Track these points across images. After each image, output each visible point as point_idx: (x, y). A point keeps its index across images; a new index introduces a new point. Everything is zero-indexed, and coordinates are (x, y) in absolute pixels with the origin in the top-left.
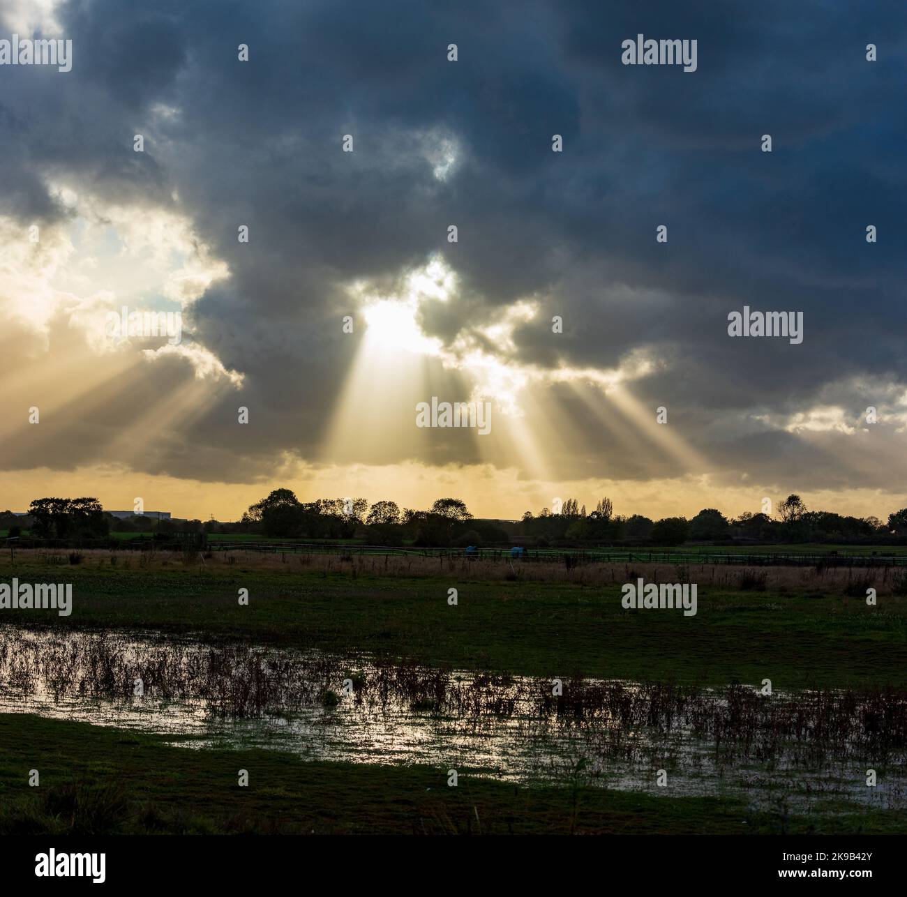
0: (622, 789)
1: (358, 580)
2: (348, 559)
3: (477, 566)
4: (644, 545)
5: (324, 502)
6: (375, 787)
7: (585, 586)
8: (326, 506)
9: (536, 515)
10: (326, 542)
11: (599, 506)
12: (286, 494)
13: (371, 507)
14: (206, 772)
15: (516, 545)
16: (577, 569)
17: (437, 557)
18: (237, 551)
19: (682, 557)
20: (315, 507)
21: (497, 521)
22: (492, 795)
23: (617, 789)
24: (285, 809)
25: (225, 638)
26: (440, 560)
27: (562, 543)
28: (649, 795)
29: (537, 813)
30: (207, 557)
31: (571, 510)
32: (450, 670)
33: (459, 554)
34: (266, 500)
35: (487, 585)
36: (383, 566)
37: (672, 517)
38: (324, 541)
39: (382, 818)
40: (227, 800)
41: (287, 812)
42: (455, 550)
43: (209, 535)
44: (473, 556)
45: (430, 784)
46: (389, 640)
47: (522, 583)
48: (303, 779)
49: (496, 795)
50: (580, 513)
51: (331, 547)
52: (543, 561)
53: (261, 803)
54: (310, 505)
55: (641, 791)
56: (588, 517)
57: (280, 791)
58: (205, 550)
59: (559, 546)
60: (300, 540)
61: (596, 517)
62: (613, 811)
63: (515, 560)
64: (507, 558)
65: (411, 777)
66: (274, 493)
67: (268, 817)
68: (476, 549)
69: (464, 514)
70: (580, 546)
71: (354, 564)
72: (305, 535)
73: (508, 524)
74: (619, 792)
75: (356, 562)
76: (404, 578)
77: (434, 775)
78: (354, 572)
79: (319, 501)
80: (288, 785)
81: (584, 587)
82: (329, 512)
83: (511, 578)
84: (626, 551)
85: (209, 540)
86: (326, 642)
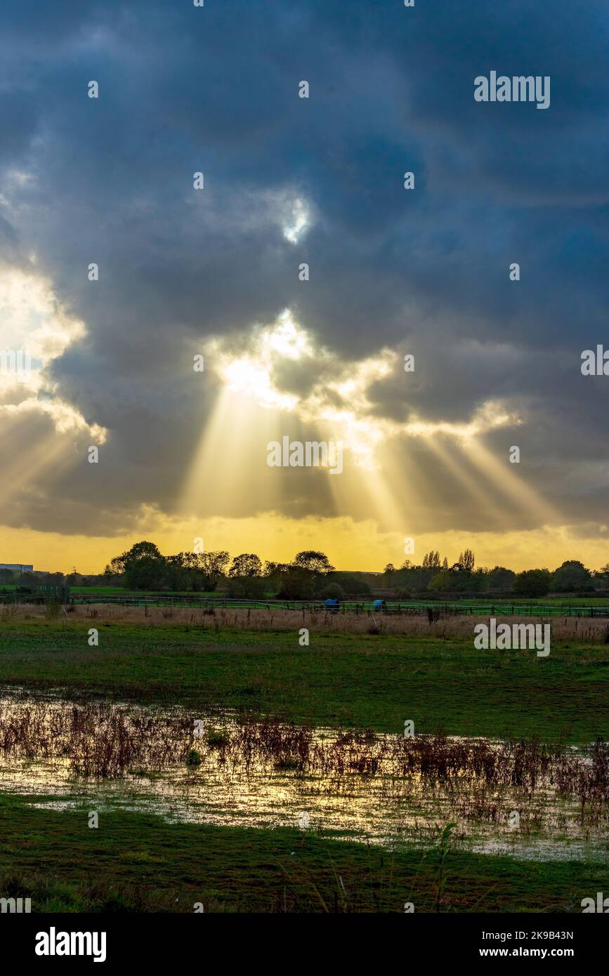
0: (487, 852)
1: (220, 634)
2: (211, 613)
3: (339, 620)
4: (506, 598)
5: (187, 555)
6: (240, 851)
7: (448, 639)
8: (188, 559)
9: (398, 567)
10: (188, 595)
11: (461, 558)
12: (148, 547)
13: (233, 559)
14: (69, 835)
15: (378, 597)
16: (439, 622)
17: (299, 610)
18: (100, 604)
19: (545, 610)
20: (177, 560)
21: (359, 574)
22: (356, 859)
23: (483, 852)
24: (148, 875)
25: (88, 695)
26: (302, 613)
27: (424, 595)
28: (514, 859)
29: (402, 878)
30: (71, 610)
31: (433, 562)
32: (314, 728)
33: (322, 607)
34: (128, 553)
35: (350, 639)
36: (246, 620)
37: (534, 569)
38: (186, 594)
39: (246, 884)
40: (92, 865)
41: (150, 878)
42: (317, 603)
43: (72, 588)
44: (334, 609)
45: (295, 847)
46: (252, 696)
47: (384, 637)
48: (167, 843)
49: (360, 859)
50: (442, 565)
51: (193, 601)
52: (406, 614)
53: (125, 868)
54: (173, 558)
55: (506, 854)
56: (450, 569)
57: (144, 856)
58: (68, 603)
59: (421, 598)
60: (163, 593)
61: (458, 569)
62: (478, 876)
63: (377, 613)
64: (369, 611)
65: (275, 841)
66: (137, 546)
67: (132, 883)
68: (337, 602)
69: (326, 567)
70: (442, 598)
71: (216, 618)
72: (167, 588)
73: (370, 576)
74: (484, 855)
75: (219, 616)
76: (267, 632)
77: (298, 839)
78: (217, 626)
79: (182, 553)
80: (151, 849)
81: (446, 641)
82: (192, 565)
83: (374, 632)
84: (488, 603)
85: (71, 593)
86: (188, 699)
